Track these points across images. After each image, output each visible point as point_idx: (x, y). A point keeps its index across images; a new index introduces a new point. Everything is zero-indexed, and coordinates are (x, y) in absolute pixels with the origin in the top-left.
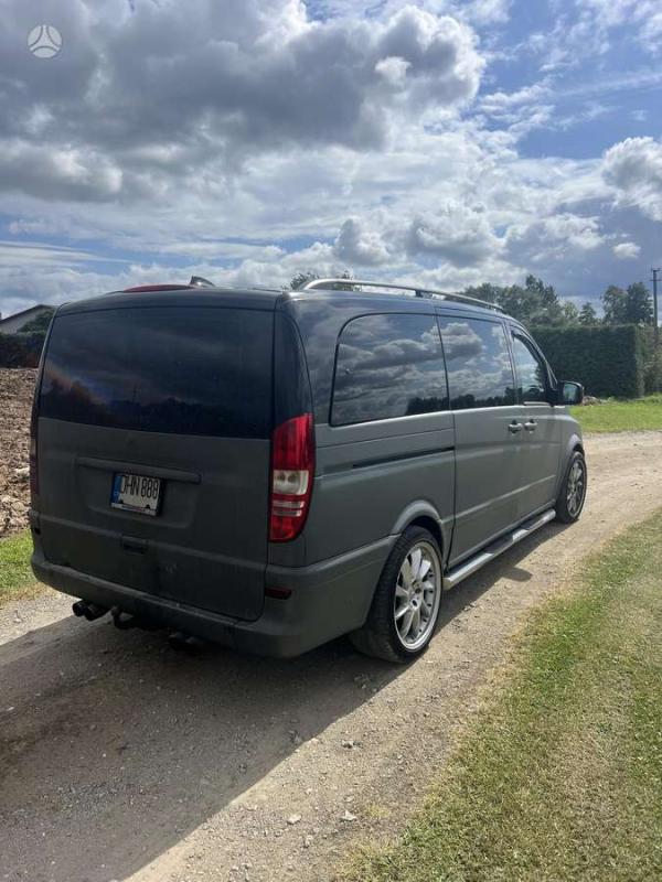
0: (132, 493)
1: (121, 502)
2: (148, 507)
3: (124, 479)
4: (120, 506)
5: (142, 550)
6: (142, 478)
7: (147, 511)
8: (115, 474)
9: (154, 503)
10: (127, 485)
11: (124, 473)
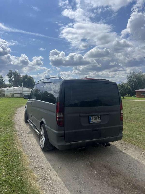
0: (94, 119)
1: (92, 122)
2: (98, 121)
3: (92, 117)
4: (92, 123)
5: (97, 130)
6: (96, 116)
7: (99, 122)
8: (88, 116)
9: (100, 120)
10: (93, 118)
11: (91, 116)
